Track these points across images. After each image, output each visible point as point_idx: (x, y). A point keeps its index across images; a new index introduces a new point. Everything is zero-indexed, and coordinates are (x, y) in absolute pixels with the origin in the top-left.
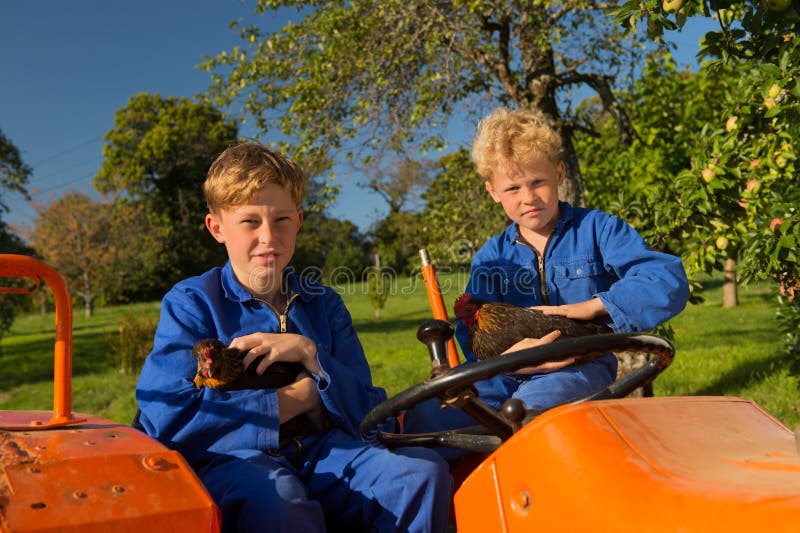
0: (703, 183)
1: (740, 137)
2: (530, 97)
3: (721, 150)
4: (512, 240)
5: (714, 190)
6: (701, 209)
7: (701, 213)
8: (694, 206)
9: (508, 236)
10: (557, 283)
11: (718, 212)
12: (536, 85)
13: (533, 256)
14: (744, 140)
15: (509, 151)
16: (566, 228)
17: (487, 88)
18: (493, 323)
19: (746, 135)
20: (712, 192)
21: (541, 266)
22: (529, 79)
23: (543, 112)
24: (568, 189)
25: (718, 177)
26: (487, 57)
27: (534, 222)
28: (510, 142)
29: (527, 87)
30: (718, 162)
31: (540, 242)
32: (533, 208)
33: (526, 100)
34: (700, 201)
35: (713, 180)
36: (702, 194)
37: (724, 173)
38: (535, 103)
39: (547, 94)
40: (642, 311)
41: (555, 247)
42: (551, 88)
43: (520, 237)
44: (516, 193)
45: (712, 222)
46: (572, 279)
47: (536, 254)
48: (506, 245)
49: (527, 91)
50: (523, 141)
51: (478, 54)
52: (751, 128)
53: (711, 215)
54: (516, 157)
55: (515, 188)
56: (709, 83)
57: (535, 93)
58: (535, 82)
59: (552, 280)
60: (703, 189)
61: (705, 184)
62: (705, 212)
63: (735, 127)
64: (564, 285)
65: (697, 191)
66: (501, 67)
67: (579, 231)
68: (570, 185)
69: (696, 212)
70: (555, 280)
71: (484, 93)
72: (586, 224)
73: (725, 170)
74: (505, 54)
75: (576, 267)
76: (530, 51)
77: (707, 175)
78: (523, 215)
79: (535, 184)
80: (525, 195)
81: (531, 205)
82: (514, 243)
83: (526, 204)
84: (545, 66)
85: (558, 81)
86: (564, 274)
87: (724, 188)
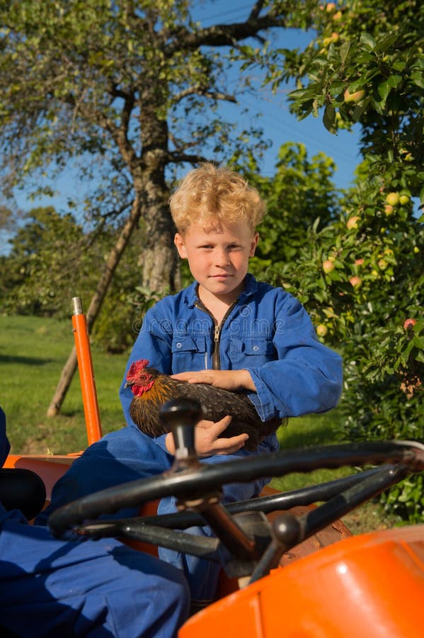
0: (321, 273)
1: (359, 236)
2: (144, 167)
3: (342, 246)
4: (191, 303)
5: (333, 281)
6: (317, 296)
7: (318, 302)
8: (311, 293)
9: (186, 298)
10: (230, 357)
11: (331, 303)
12: (150, 157)
13: (211, 325)
14: (362, 239)
15: (215, 207)
16: (248, 301)
17: (103, 151)
18: (164, 395)
19: (363, 235)
20: (330, 283)
21: (217, 336)
22: (145, 150)
23: (154, 183)
24: (167, 257)
25: (337, 269)
26: (109, 122)
27: (219, 287)
28: (217, 197)
29: (142, 157)
30: (338, 256)
31: (219, 309)
32: (224, 272)
33: (139, 169)
34: (319, 289)
35: (331, 273)
36: (321, 283)
37: (343, 267)
38: (147, 173)
39: (159, 167)
40: (290, 396)
41: (235, 317)
42: (164, 162)
43: (199, 302)
44: (209, 252)
45: (325, 311)
46: (247, 355)
47: (214, 322)
48: (183, 306)
49: (141, 161)
50: (231, 200)
51: (101, 117)
52: (369, 229)
53: (325, 304)
54: (221, 214)
55: (210, 246)
56: (284, 187)
57: (149, 164)
58: (150, 154)
59: (226, 352)
60: (322, 278)
61: (324, 275)
62: (321, 301)
63: (356, 226)
64: (238, 359)
65: (317, 280)
66: (121, 133)
67: (260, 305)
68: (169, 254)
69: (312, 299)
70: (229, 353)
71: (97, 155)
72: (268, 298)
73: (344, 265)
74: (126, 122)
75: (253, 343)
76: (148, 125)
77: (327, 267)
78: (210, 277)
79: (230, 247)
80: (218, 256)
81: (223, 268)
82: (193, 307)
83: (217, 266)
84: (160, 141)
85: (170, 157)
86: (241, 348)
87: (342, 281)
